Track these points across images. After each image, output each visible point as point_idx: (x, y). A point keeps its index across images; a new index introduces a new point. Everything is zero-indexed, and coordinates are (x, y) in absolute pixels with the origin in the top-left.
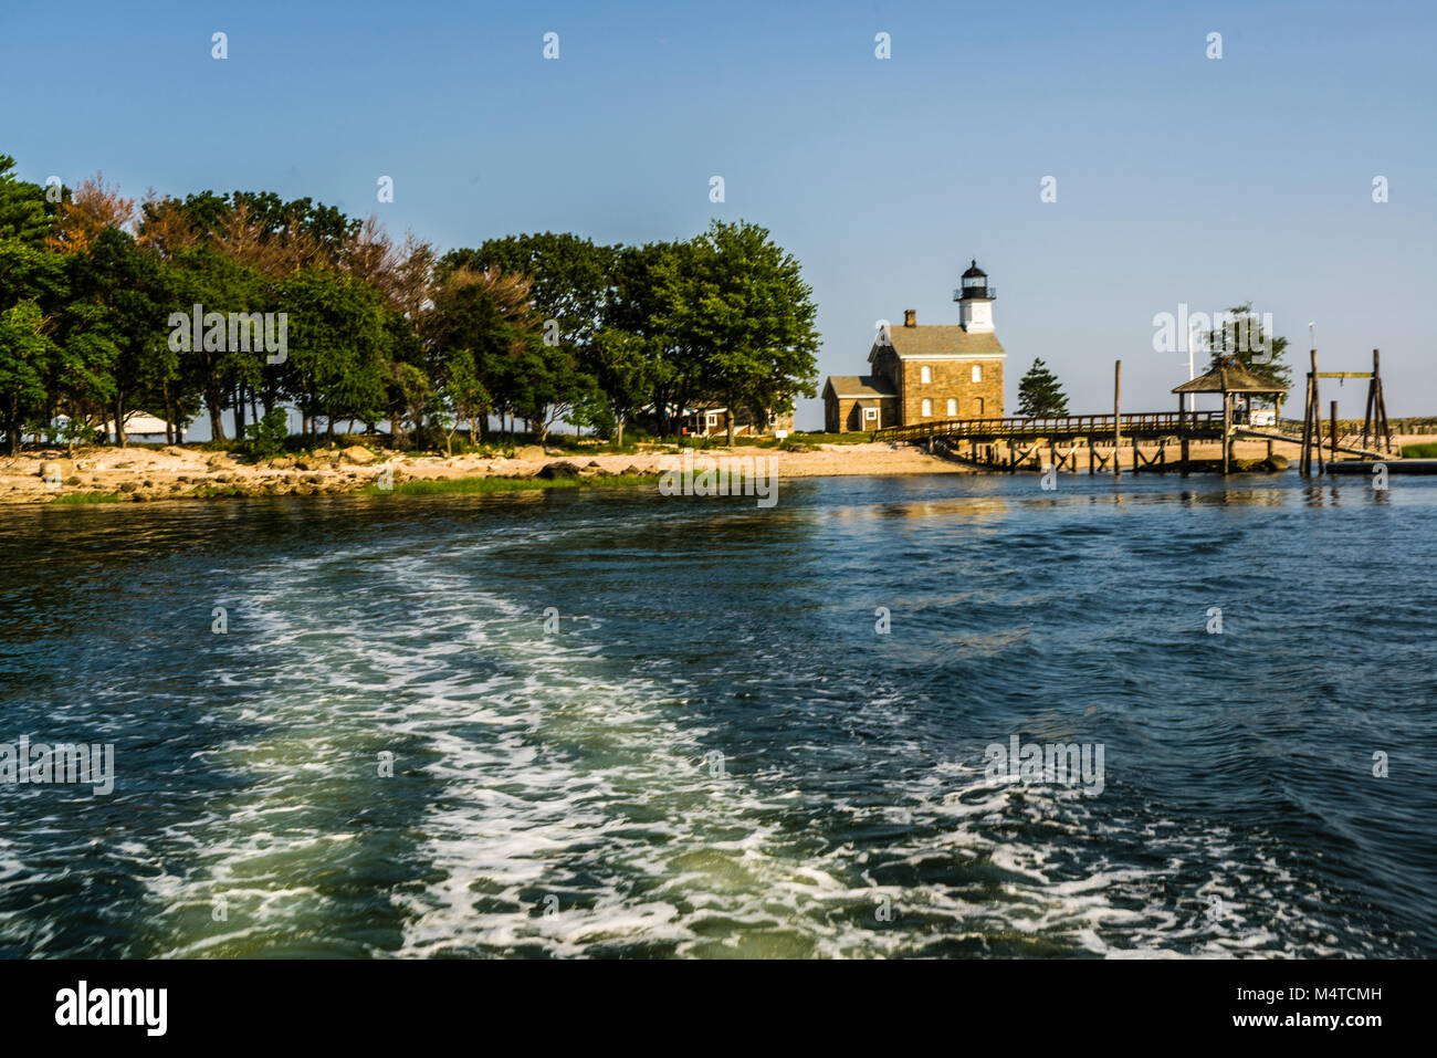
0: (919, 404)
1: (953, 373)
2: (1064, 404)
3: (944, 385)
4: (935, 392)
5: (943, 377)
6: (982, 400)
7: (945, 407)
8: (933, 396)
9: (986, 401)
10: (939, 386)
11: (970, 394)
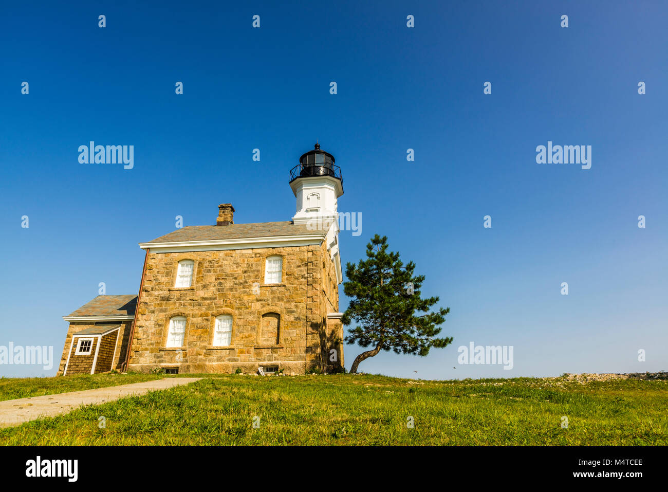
0: (161, 327)
1: (228, 271)
2: (438, 319)
3: (211, 291)
4: (195, 303)
5: (211, 278)
6: (277, 315)
7: (206, 331)
8: (188, 310)
9: (285, 317)
10: (202, 293)
11: (257, 306)
